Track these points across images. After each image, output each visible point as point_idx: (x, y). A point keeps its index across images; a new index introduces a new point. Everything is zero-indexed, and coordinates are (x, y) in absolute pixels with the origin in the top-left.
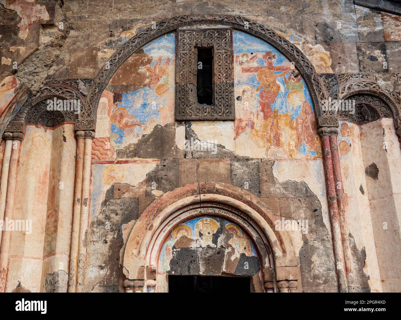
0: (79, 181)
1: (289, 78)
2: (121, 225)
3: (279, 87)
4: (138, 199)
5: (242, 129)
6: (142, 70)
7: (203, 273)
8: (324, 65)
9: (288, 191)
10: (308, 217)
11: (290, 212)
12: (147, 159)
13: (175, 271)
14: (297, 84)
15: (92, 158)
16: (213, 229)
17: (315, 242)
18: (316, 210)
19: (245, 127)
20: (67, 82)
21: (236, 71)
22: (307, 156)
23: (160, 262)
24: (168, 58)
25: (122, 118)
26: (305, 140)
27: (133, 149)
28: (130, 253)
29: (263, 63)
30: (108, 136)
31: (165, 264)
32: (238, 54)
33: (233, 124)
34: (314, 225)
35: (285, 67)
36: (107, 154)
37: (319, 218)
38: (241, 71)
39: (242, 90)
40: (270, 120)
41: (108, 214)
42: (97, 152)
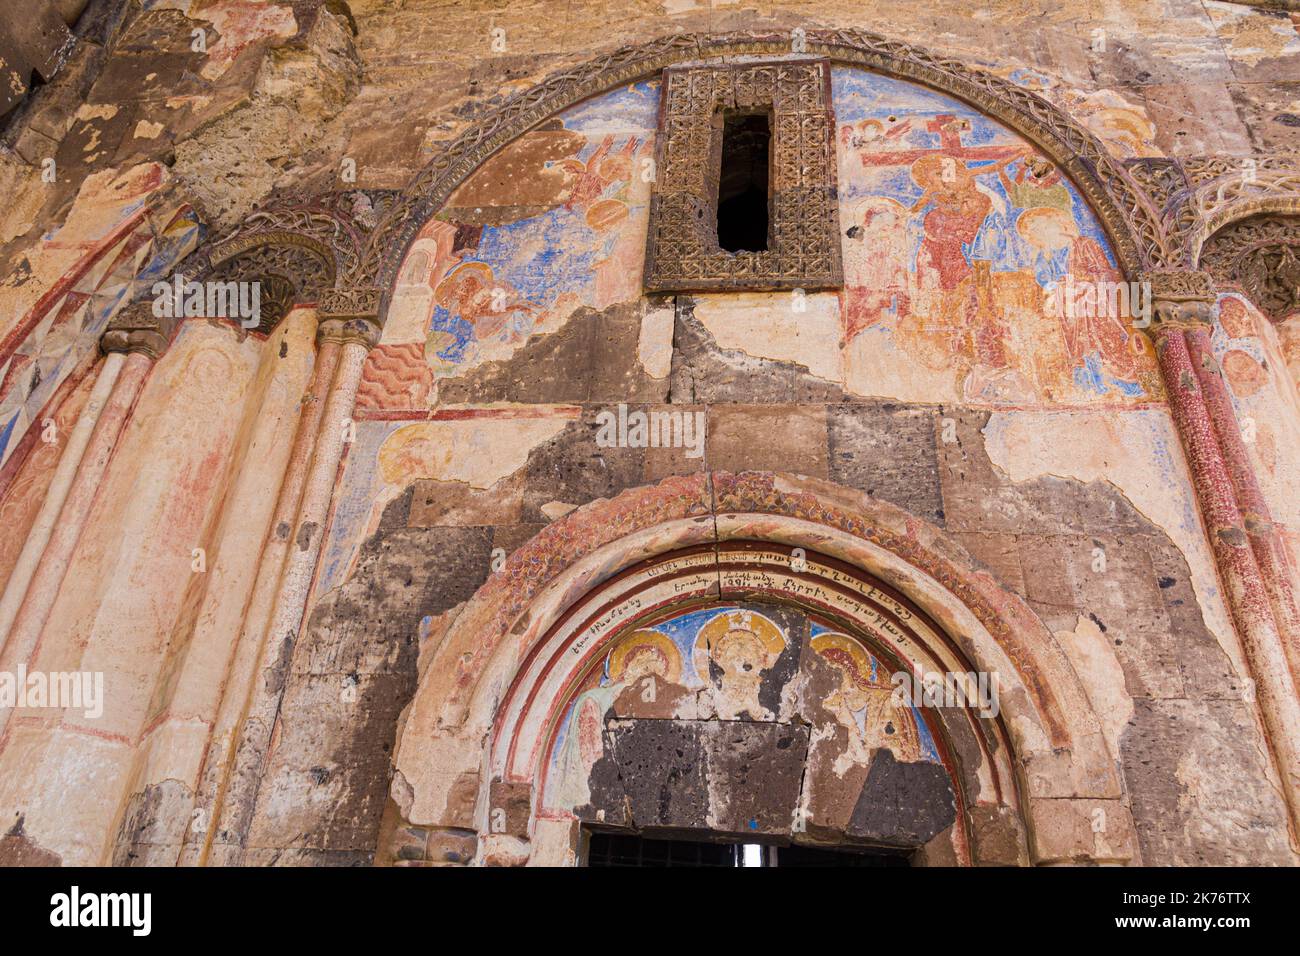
0: (299, 467)
1: (1020, 178)
2: (419, 617)
3: (987, 201)
4: (491, 530)
5: (867, 314)
6: (552, 169)
7: (722, 822)
8: (1131, 137)
9: (1049, 511)
10: (1141, 607)
11: (1065, 587)
12: (539, 406)
13: (610, 809)
14: (1047, 192)
15: (359, 403)
16: (761, 653)
17: (1182, 702)
18: (1167, 583)
19: (878, 311)
20: (323, 200)
21: (844, 163)
22: (1110, 396)
23: (551, 769)
24: (633, 139)
25: (473, 290)
26: (1093, 345)
27: (495, 376)
28: (430, 720)
29: (930, 142)
30: (421, 338)
31: (571, 778)
32: (848, 123)
33: (836, 303)
34: (1167, 639)
35: (1002, 151)
36: (406, 392)
37: (1185, 612)
38: (860, 161)
39: (862, 210)
40: (963, 290)
41: (378, 580)
42: (377, 387)
